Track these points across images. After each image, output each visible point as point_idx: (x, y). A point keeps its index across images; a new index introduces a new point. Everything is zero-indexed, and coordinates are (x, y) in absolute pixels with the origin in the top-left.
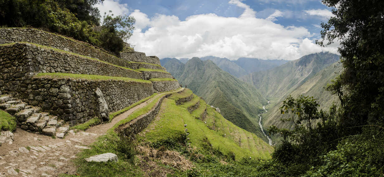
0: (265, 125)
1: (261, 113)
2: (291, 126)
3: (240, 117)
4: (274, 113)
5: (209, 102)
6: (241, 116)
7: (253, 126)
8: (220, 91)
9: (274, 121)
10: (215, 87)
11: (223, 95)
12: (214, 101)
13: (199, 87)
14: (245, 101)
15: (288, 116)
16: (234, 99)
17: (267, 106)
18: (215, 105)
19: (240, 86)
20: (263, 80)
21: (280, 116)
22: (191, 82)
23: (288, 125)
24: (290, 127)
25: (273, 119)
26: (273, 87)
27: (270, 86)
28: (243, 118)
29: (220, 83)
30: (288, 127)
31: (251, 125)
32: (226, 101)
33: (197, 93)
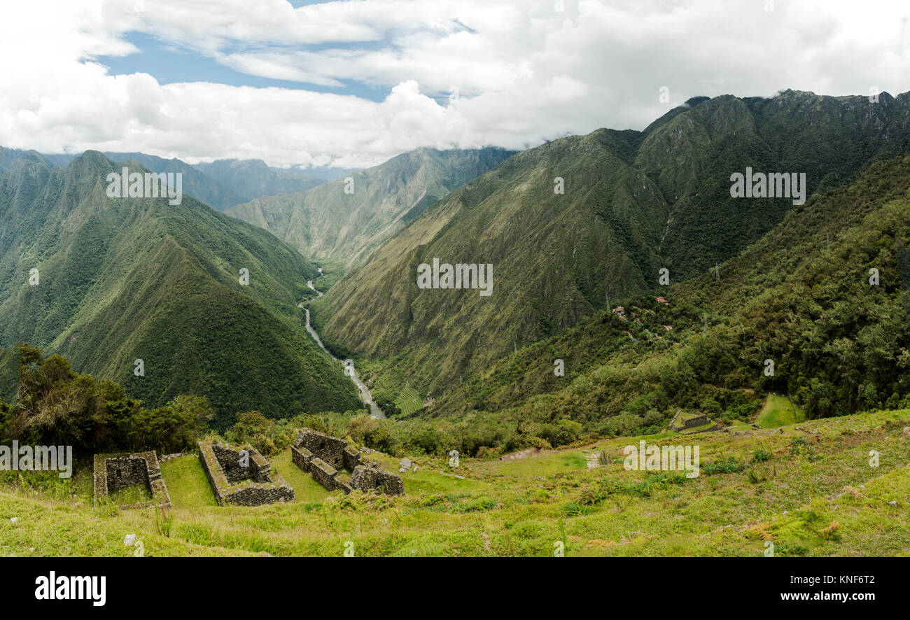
0: (328, 331)
1: (304, 300)
2: (408, 327)
3: (254, 318)
4: (346, 297)
5: (148, 281)
6: (255, 315)
7: (294, 337)
8: (178, 246)
9: (353, 319)
10: (162, 237)
11: (187, 258)
12: (163, 276)
13: (111, 236)
14: (254, 271)
15: (391, 303)
16: (221, 268)
17: (318, 279)
18: (170, 288)
19: (233, 233)
20: (293, 217)
21: (367, 305)
22: (87, 221)
23: (397, 326)
24: (406, 331)
25: (349, 314)
26: (324, 232)
27: (317, 230)
28: (263, 319)
29: (175, 224)
30: (400, 332)
31: (290, 337)
32: (201, 274)
33: (108, 254)
